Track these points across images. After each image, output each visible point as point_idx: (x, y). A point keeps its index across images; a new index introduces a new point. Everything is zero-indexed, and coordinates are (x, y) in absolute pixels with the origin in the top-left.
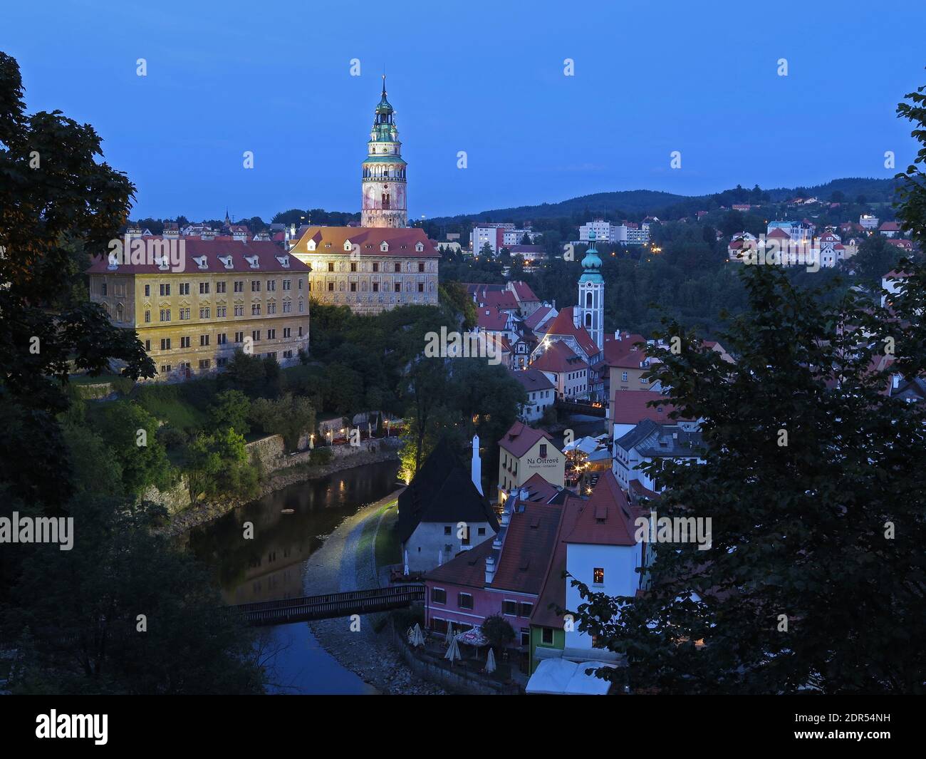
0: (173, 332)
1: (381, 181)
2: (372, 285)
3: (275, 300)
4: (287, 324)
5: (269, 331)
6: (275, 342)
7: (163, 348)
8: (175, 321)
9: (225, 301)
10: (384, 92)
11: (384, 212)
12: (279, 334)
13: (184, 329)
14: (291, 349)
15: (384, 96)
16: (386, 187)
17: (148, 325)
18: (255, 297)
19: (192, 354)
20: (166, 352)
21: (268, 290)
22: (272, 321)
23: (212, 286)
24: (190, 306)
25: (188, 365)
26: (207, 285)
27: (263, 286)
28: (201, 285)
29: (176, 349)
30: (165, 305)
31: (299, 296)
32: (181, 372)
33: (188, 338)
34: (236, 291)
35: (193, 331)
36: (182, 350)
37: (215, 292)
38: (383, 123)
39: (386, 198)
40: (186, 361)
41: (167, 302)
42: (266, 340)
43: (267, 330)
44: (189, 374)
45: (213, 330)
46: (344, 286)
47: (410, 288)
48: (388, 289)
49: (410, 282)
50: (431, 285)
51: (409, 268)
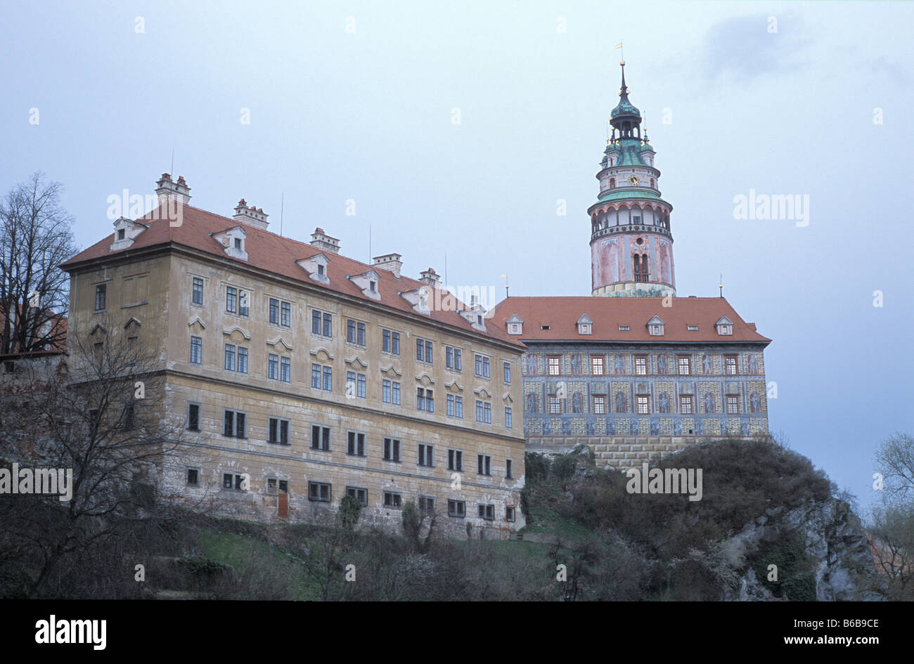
0: (251, 402)
1: (631, 233)
3: (461, 390)
4: (485, 447)
5: (451, 452)
6: (462, 479)
7: (228, 433)
8: (257, 377)
9: (364, 363)
10: (624, 88)
11: (639, 286)
12: (470, 464)
13: (277, 400)
14: (493, 502)
15: (624, 95)
16: (640, 241)
17: (195, 370)
18: (423, 373)
19: (291, 463)
20: (234, 443)
21: (448, 365)
22: (455, 433)
23: (338, 325)
24: (292, 355)
25: (284, 485)
26: (328, 318)
27: (438, 355)
28: (316, 315)
29: (259, 442)
30: (236, 336)
31: (505, 396)
32: (267, 498)
33: (285, 424)
34: (385, 348)
35: (297, 410)
36: (270, 449)
37: (343, 338)
38: (626, 138)
39: (641, 261)
40: (279, 475)
41: (241, 328)
42: (445, 471)
43: (446, 450)
44: (284, 509)
45: (340, 421)
46: (581, 403)
47: (713, 406)
48: (668, 407)
49: (711, 394)
50: (754, 399)
51: (707, 367)
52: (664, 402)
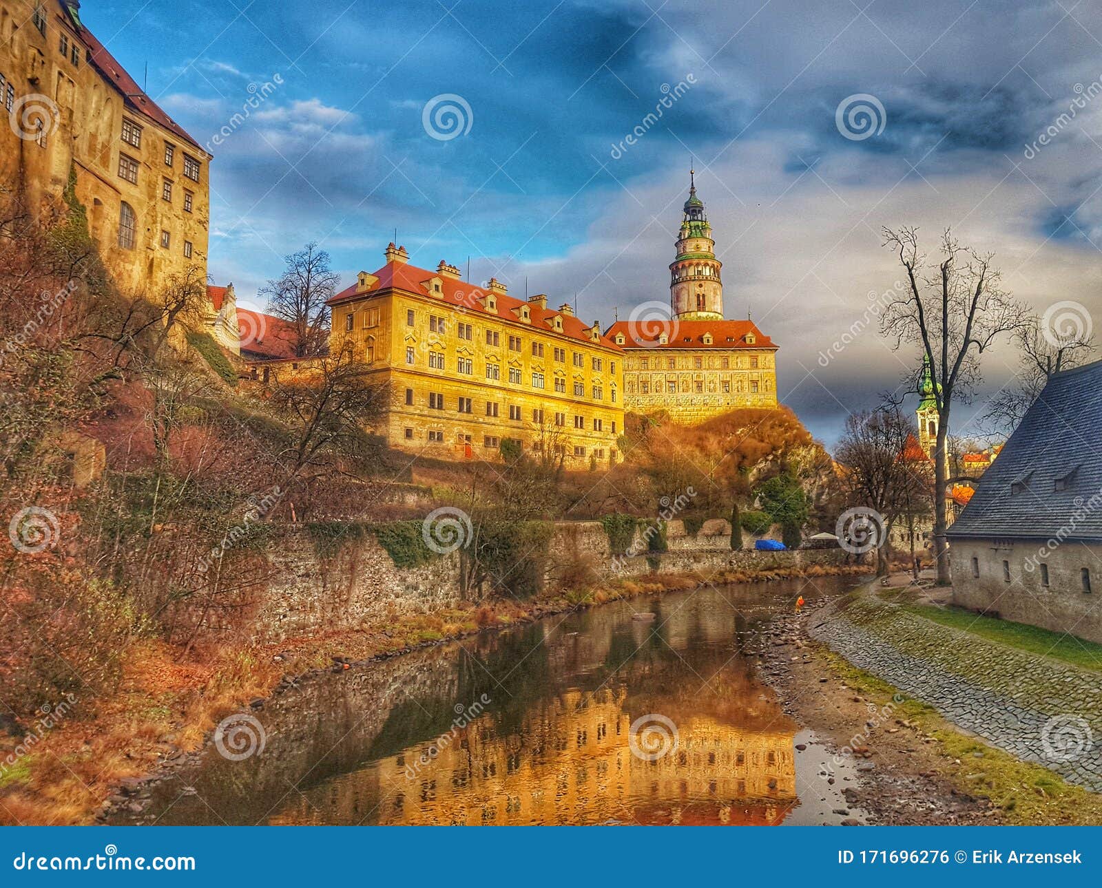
0: (448, 387)
1: (694, 281)
2: (695, 385)
3: (583, 379)
4: (598, 414)
5: (576, 417)
6: (584, 434)
7: (432, 406)
8: (450, 371)
9: (520, 362)
10: (693, 188)
11: (700, 314)
12: (589, 425)
13: (463, 386)
14: (603, 447)
15: (692, 193)
16: (701, 286)
17: (410, 368)
18: (558, 369)
19: (473, 424)
20: (436, 412)
21: (575, 364)
22: (579, 406)
23: (503, 339)
24: (473, 358)
25: (468, 438)
26: (496, 335)
27: (568, 358)
28: (489, 333)
29: (452, 412)
30: (436, 346)
31: (611, 382)
32: (458, 446)
33: (469, 401)
34: (534, 354)
35: (477, 392)
36: (459, 415)
37: (507, 347)
38: (694, 220)
39: (701, 298)
40: (466, 432)
41: (440, 342)
42: (572, 428)
43: (573, 416)
44: (468, 452)
45: (504, 399)
46: (661, 386)
47: (742, 388)
48: (715, 390)
49: (741, 381)
50: (768, 383)
51: (739, 364)
52: (712, 385)
